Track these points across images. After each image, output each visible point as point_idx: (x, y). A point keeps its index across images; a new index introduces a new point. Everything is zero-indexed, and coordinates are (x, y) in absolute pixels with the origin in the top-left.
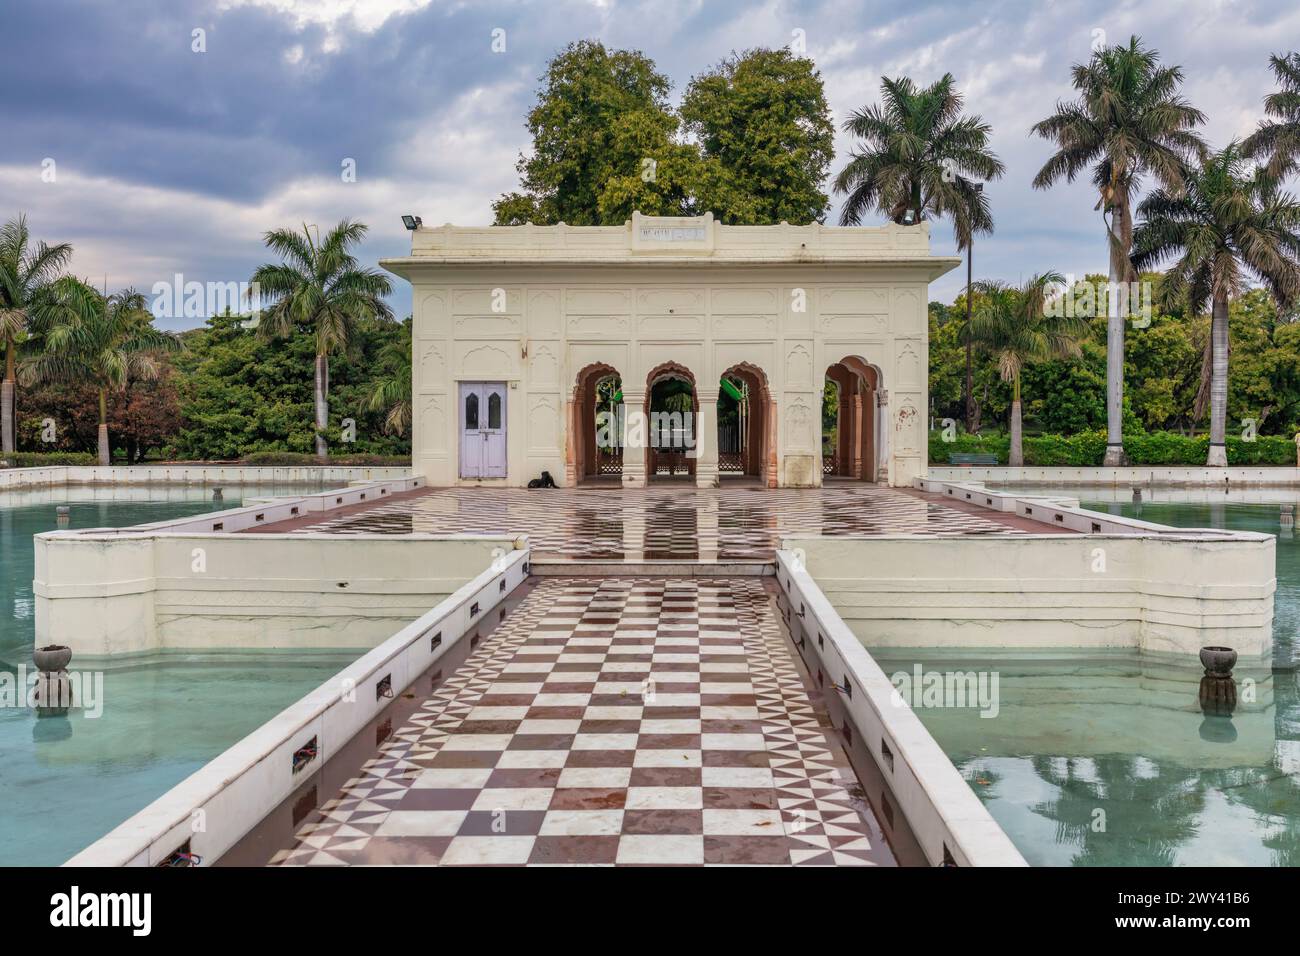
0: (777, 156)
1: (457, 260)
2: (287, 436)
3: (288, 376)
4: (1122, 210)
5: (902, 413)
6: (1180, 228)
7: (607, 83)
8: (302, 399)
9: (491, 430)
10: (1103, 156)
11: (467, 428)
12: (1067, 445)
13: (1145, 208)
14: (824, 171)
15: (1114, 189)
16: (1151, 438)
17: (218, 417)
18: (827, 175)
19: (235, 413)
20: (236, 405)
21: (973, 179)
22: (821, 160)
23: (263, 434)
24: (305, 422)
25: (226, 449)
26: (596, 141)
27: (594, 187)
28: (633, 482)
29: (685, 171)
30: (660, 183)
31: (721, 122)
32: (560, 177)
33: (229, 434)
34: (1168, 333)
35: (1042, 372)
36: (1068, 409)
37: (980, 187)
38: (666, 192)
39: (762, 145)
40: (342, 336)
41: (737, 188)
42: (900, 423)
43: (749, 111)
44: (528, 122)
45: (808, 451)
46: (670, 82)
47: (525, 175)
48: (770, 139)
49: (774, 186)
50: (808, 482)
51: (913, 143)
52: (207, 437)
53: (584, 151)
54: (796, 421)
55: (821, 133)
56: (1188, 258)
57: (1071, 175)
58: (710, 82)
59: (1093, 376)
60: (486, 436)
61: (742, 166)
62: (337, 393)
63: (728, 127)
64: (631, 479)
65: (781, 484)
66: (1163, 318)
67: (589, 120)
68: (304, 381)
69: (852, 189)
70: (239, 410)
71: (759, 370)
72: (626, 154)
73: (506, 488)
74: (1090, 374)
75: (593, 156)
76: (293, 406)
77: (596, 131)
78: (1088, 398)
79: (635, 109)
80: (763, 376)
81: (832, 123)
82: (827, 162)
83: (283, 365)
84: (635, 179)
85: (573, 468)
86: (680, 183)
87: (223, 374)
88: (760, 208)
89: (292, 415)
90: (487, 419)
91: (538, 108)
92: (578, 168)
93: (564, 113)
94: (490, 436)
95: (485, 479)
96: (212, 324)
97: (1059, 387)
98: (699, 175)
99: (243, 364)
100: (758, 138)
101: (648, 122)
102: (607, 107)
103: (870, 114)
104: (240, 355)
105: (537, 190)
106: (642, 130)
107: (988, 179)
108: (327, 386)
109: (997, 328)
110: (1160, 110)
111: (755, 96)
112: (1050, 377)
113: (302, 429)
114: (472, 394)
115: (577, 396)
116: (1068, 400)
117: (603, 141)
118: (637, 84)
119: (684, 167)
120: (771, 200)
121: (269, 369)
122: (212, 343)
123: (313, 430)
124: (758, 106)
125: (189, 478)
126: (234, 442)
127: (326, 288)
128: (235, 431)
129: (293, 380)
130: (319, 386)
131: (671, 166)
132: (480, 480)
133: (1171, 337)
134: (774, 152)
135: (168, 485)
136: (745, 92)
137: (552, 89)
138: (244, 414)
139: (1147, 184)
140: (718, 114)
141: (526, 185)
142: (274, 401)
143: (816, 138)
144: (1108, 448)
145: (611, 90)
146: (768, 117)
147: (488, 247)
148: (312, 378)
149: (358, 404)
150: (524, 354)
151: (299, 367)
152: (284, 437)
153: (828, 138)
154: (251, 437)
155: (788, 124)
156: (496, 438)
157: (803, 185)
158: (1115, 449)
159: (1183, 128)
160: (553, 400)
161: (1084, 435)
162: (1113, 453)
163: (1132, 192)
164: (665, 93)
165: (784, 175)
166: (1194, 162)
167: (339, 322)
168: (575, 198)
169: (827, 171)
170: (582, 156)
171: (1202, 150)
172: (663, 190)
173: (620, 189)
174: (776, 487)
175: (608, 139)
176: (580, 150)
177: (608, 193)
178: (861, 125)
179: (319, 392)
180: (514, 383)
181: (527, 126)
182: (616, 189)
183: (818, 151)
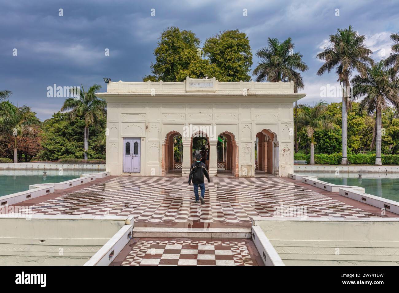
0: (234, 63)
1: (123, 94)
2: (75, 153)
3: (76, 133)
4: (346, 82)
5: (284, 150)
6: (365, 87)
7: (180, 40)
8: (80, 140)
9: (135, 155)
10: (340, 64)
11: (126, 154)
12: (329, 158)
13: (353, 81)
14: (249, 69)
15: (343, 75)
16: (356, 155)
17: (52, 147)
18: (251, 70)
19: (58, 146)
20: (59, 143)
21: (297, 71)
22: (248, 65)
23: (67, 152)
24: (81, 148)
25: (55, 157)
26: (176, 59)
27: (175, 73)
28: (186, 174)
29: (204, 68)
30: (196, 72)
31: (216, 52)
32: (164, 70)
33: (56, 152)
34: (358, 121)
35: (318, 133)
36: (327, 145)
37: (299, 74)
38: (198, 74)
39: (229, 60)
40: (93, 121)
41: (221, 74)
42: (284, 154)
43: (225, 49)
44: (154, 52)
45: (250, 163)
46: (200, 40)
47: (153, 69)
48: (232, 58)
49: (233, 73)
50: (250, 175)
51: (278, 59)
52: (49, 153)
53: (172, 62)
54: (245, 153)
55: (248, 56)
56: (368, 97)
57: (329, 70)
58: (213, 40)
59: (335, 135)
60: (133, 157)
61: (223, 67)
62: (91, 139)
63: (219, 54)
64: (185, 173)
65: (240, 176)
66: (356, 116)
67: (174, 52)
68: (81, 135)
69: (259, 74)
70: (59, 144)
71: (232, 134)
72: (185, 63)
73: (140, 176)
74: (334, 134)
75: (175, 63)
76: (77, 143)
77: (176, 55)
78: (333, 142)
79: (189, 49)
80: (233, 136)
81: (252, 53)
82: (250, 66)
83: (74, 130)
84: (188, 70)
85: (164, 169)
86: (203, 72)
87: (55, 132)
88: (229, 80)
89: (77, 146)
90: (133, 151)
91: (158, 48)
92: (170, 67)
93: (166, 49)
94: (134, 157)
95: (132, 173)
96: (54, 116)
97: (324, 138)
98: (209, 69)
99: (62, 129)
100: (228, 58)
101: (193, 52)
102: (180, 48)
103: (264, 50)
104: (61, 127)
105: (157, 74)
106: (191, 55)
107: (303, 71)
108: (88, 137)
109: (306, 119)
110: (359, 49)
111: (227, 44)
112: (321, 135)
113: (80, 151)
114: (128, 142)
115: (166, 143)
116: (327, 142)
117: (179, 58)
118: (189, 41)
119: (204, 67)
120: (233, 78)
121: (70, 131)
122: (54, 123)
123: (83, 151)
124: (228, 48)
125: (39, 167)
126: (57, 154)
127: (88, 105)
128: (58, 151)
129: (78, 135)
130: (85, 137)
131: (200, 66)
132: (130, 173)
133: (359, 122)
134: (233, 62)
135: (32, 169)
136: (224, 43)
137: (162, 42)
138: (61, 145)
139: (354, 73)
140: (215, 50)
141: (153, 72)
142: (71, 142)
143: (247, 58)
144: (343, 159)
145: (181, 42)
146: (231, 51)
147: (135, 89)
148: (83, 134)
149: (98, 143)
150: (147, 128)
151: (79, 130)
152: (73, 153)
153: (251, 58)
154: (63, 153)
155: (238, 53)
156: (136, 158)
157: (242, 73)
158: (345, 159)
159: (366, 55)
160: (157, 144)
161: (334, 154)
162: (344, 161)
163: (349, 76)
164: (199, 44)
165: (237, 69)
166: (370, 66)
167: (92, 116)
168: (169, 77)
169: (250, 69)
170: (171, 63)
171: (372, 62)
172: (197, 74)
173: (183, 74)
174: (238, 177)
175: (180, 58)
176: (171, 61)
177: (180, 75)
178: (261, 54)
179: (85, 139)
180: (143, 138)
181: (154, 53)
182: (182, 74)
183: (247, 62)
